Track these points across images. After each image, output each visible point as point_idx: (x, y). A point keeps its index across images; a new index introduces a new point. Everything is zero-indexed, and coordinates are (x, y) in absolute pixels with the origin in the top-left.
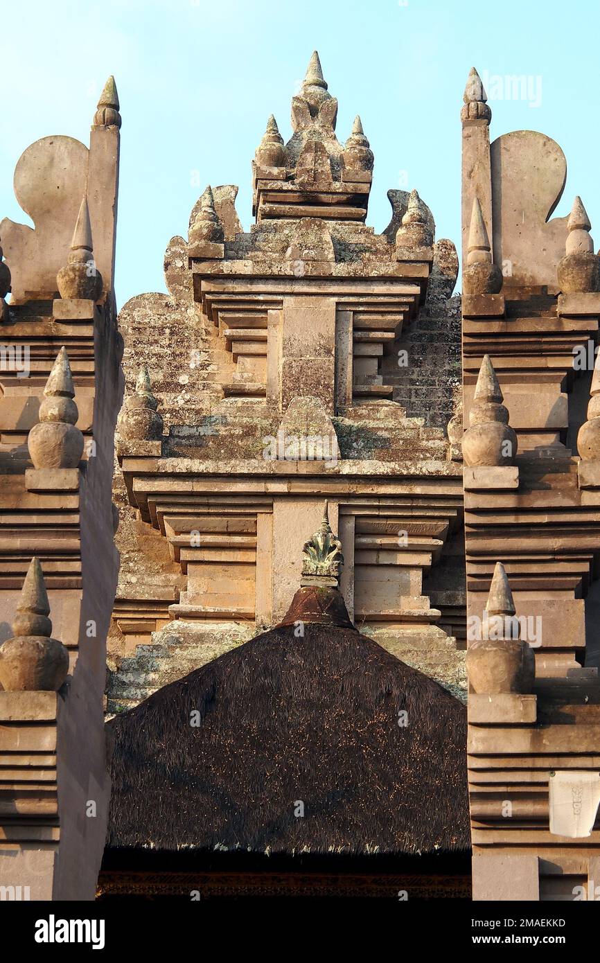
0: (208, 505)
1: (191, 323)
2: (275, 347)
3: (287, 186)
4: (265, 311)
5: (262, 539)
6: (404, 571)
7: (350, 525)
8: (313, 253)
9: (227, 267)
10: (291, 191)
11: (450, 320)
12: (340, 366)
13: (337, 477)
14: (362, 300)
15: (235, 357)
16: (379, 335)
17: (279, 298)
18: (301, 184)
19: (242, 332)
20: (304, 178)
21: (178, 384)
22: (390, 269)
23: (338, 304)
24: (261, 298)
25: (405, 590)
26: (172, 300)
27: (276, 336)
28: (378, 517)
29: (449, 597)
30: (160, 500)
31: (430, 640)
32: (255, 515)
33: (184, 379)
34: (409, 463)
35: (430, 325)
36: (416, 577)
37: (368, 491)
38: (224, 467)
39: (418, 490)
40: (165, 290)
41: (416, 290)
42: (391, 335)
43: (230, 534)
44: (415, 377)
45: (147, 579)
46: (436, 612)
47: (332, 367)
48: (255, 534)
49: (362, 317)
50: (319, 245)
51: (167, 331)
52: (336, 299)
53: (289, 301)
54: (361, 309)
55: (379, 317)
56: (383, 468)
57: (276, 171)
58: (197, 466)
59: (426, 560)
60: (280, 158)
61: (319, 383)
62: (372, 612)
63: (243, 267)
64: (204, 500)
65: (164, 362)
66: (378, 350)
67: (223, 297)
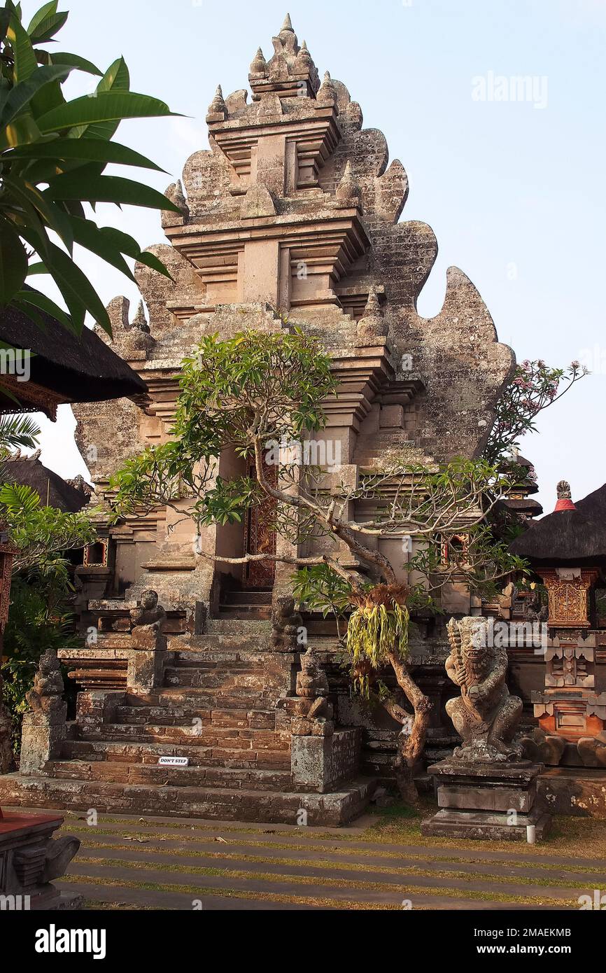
0: (213, 250)
1: (221, 163)
2: (254, 169)
3: (265, 82)
4: (250, 148)
5: (239, 268)
6: (319, 277)
7: (287, 253)
8: (270, 111)
9: (226, 125)
10: (267, 84)
11: (355, 145)
12: (288, 171)
13: (274, 226)
14: (300, 134)
15: (239, 174)
16: (311, 153)
17: (256, 139)
18: (272, 79)
19: (239, 161)
20: (274, 76)
21: (214, 196)
22: (312, 114)
23: (287, 138)
24: (246, 140)
25: (319, 287)
26: (212, 154)
27: (254, 160)
28: (302, 247)
29: (348, 291)
30: (187, 250)
31: (328, 312)
32: (237, 253)
33: (216, 193)
34: (312, 214)
35: (345, 148)
36: (326, 279)
37: (293, 232)
38: (215, 227)
39: (319, 228)
40: (209, 148)
41: (327, 124)
42: (317, 152)
43: (227, 265)
44: (336, 177)
46: (335, 297)
47: (283, 172)
48: (237, 264)
49: (301, 144)
50: (274, 107)
51: (209, 169)
52: (285, 136)
53: (260, 140)
54: (300, 139)
55: (310, 143)
56: (299, 218)
57: (258, 74)
58: (202, 228)
59: (330, 269)
60: (261, 67)
61: (276, 181)
62: (299, 300)
63: (235, 123)
64: (210, 248)
65: (207, 185)
66: (312, 162)
67: (227, 142)
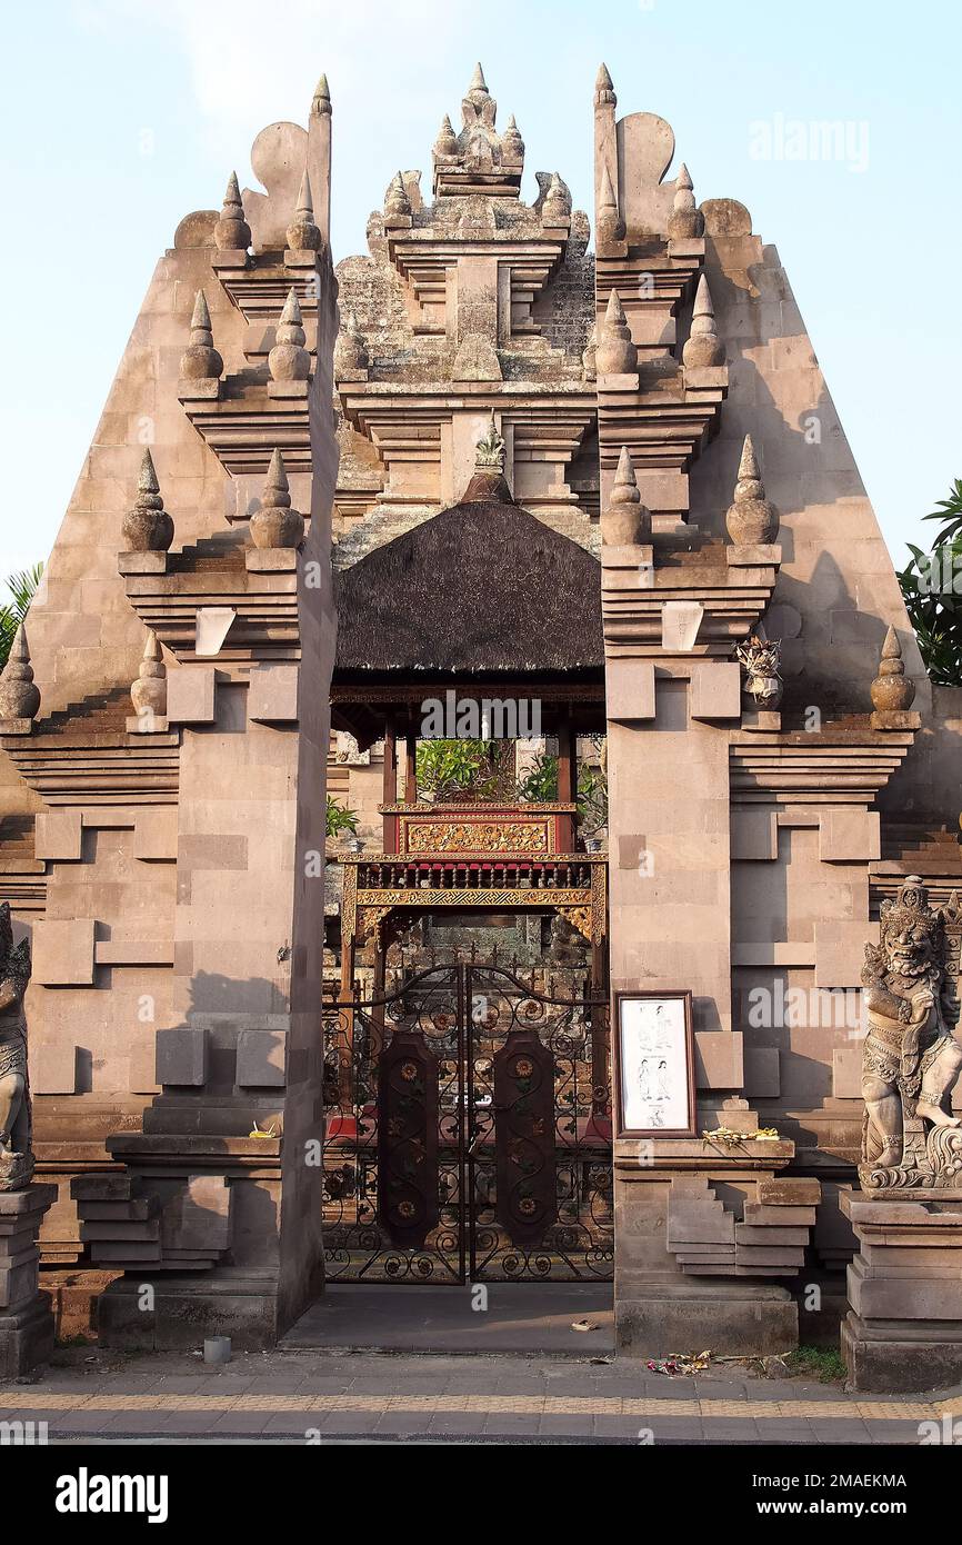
0: (404, 418)
1: (389, 279)
2: (452, 296)
3: (459, 170)
4: (444, 268)
5: (444, 443)
6: (551, 466)
7: (511, 431)
8: (479, 222)
9: (414, 234)
10: (462, 174)
11: (584, 273)
12: (501, 310)
13: (500, 395)
14: (517, 258)
15: (422, 304)
16: (530, 285)
17: (454, 258)
18: (469, 168)
19: (426, 285)
20: (472, 163)
21: (379, 326)
22: (538, 234)
23: (499, 262)
24: (440, 258)
25: (552, 479)
26: (373, 261)
27: (452, 287)
28: (531, 425)
29: (584, 485)
30: (368, 414)
31: (571, 518)
32: (439, 424)
33: (383, 322)
34: (554, 383)
35: (569, 277)
36: (560, 470)
37: (524, 405)
38: (415, 389)
39: (561, 404)
40: (368, 254)
41: (558, 250)
42: (539, 286)
43: (420, 439)
44: (558, 318)
45: (359, 474)
46: (576, 496)
47: (495, 311)
48: (439, 439)
49: (517, 272)
50: (484, 217)
51: (370, 285)
52: (497, 258)
53: (460, 258)
54: (517, 265)
55: (530, 272)
56: (535, 387)
57: (450, 158)
58: (394, 388)
59: (567, 457)
60: (453, 149)
61: (485, 322)
62: (527, 497)
63: (426, 234)
64: (401, 414)
65: (368, 309)
66: (530, 298)
67: (412, 258)
